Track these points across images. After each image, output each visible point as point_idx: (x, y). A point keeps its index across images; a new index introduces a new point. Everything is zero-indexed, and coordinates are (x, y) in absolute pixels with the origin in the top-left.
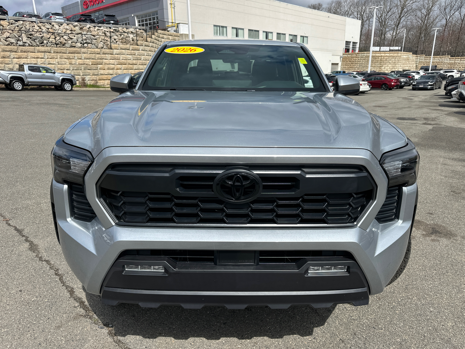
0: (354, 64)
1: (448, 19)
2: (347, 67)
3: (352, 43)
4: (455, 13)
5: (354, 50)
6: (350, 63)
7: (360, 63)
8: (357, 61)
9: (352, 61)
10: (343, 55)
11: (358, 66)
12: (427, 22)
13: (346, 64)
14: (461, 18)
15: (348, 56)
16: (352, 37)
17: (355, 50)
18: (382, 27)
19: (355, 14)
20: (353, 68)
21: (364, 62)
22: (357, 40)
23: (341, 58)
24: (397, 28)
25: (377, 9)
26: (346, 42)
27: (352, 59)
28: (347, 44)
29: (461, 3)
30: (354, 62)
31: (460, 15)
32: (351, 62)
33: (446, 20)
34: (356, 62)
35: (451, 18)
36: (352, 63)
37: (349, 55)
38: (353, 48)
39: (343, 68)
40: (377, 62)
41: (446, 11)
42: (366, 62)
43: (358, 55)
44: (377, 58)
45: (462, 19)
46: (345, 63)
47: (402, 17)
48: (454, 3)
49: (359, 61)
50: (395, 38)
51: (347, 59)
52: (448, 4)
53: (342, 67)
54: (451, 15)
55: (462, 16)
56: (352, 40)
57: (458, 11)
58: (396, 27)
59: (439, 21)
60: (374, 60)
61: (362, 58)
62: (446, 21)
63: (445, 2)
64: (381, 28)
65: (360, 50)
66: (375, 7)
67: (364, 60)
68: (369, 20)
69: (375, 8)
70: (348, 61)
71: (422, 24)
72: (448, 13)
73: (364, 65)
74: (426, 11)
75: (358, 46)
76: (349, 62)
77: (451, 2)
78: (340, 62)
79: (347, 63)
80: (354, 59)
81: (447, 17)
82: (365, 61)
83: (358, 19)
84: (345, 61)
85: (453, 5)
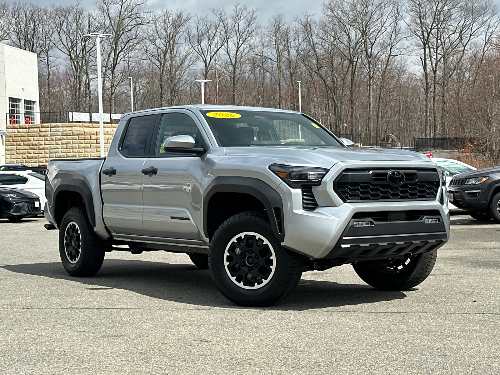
0: (36, 151)
1: (208, 62)
2: (20, 156)
3: (23, 101)
4: (218, 50)
5: (29, 118)
6: (28, 147)
7: (52, 149)
8: (42, 143)
9: (30, 142)
10: (7, 128)
11: (48, 155)
12: (171, 66)
13: (17, 150)
14: (231, 61)
15: (18, 132)
16: (23, 89)
17: (32, 119)
18: (79, 71)
19: (14, 36)
20: (37, 160)
21: (59, 146)
22: (35, 96)
23: (4, 137)
24: (113, 72)
25: (100, 37)
26: (11, 99)
27: (31, 139)
28: (13, 106)
29: (226, 32)
30: (36, 145)
31: (229, 55)
32: (29, 145)
33: (206, 63)
34: (41, 145)
35: (213, 61)
36: (31, 149)
37: (21, 130)
38: (27, 113)
39: (12, 158)
40: (89, 145)
41: (202, 45)
42: (65, 146)
43: (43, 130)
44: (89, 136)
45: (234, 63)
46: (15, 148)
47: (119, 53)
48: (214, 32)
49: (47, 142)
50: (111, 96)
51: (19, 138)
52: (202, 32)
53: (9, 156)
54: (213, 53)
55: (231, 57)
56: (23, 96)
57: (223, 47)
58: (109, 72)
59: (191, 63)
60: (83, 141)
61: (54, 138)
62: (206, 65)
63: (197, 29)
64: (77, 71)
65: (46, 118)
66: (97, 35)
67: (59, 142)
68: (47, 53)
69: (97, 37)
70: (22, 143)
71: (162, 68)
72: (206, 49)
73: (62, 152)
74: (164, 42)
75: (37, 108)
76: (25, 145)
77: (207, 30)
78: (3, 145)
79: (18, 147)
80: (36, 138)
81: (205, 58)
82: (62, 144)
83: (21, 48)
84: (15, 143)
85: (212, 35)
